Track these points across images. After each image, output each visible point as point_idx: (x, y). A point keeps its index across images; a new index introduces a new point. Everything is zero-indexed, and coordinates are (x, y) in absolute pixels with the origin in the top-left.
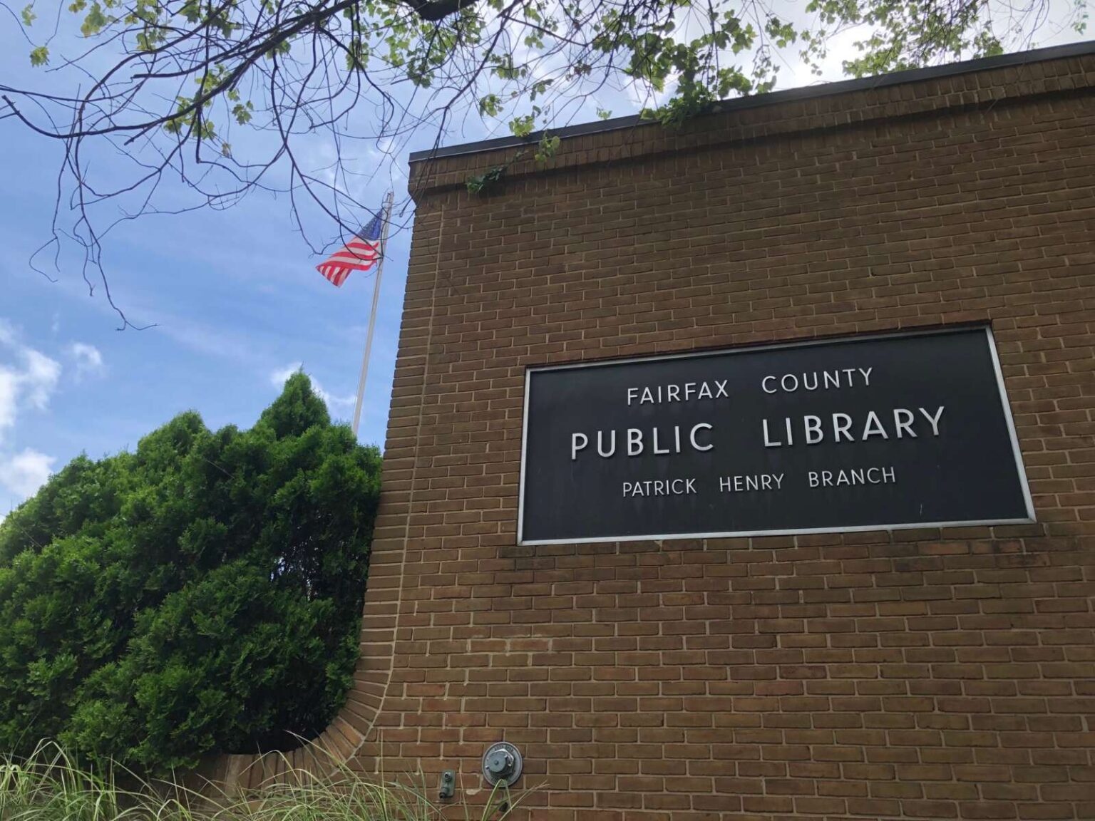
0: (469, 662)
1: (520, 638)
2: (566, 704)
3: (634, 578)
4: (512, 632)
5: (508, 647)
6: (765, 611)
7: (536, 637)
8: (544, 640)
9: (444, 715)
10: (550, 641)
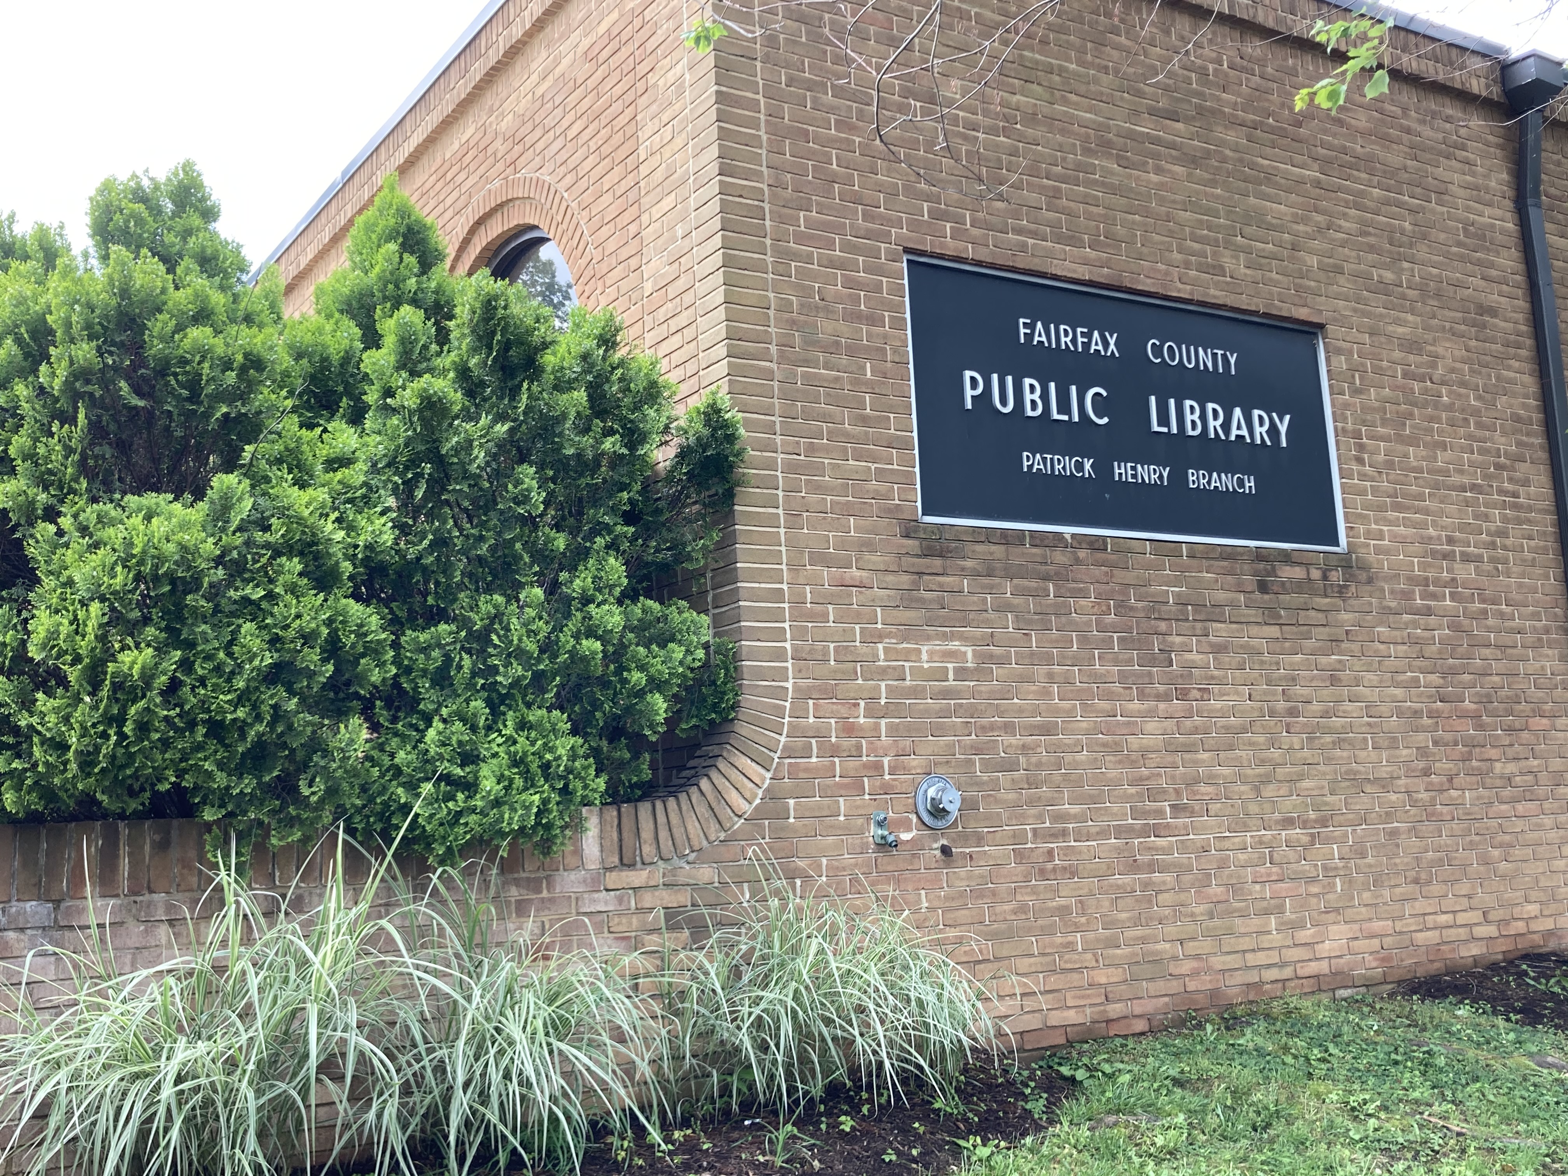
0: (883, 673)
1: (938, 646)
2: (992, 727)
3: (1046, 578)
4: (928, 638)
5: (925, 657)
6: (1163, 626)
7: (955, 645)
8: (963, 649)
9: (863, 741)
10: (969, 651)
